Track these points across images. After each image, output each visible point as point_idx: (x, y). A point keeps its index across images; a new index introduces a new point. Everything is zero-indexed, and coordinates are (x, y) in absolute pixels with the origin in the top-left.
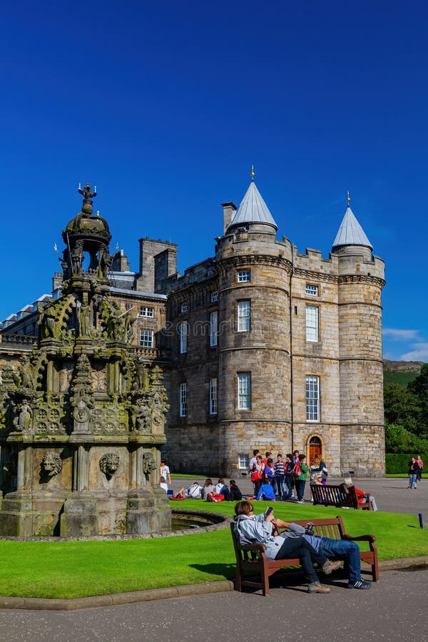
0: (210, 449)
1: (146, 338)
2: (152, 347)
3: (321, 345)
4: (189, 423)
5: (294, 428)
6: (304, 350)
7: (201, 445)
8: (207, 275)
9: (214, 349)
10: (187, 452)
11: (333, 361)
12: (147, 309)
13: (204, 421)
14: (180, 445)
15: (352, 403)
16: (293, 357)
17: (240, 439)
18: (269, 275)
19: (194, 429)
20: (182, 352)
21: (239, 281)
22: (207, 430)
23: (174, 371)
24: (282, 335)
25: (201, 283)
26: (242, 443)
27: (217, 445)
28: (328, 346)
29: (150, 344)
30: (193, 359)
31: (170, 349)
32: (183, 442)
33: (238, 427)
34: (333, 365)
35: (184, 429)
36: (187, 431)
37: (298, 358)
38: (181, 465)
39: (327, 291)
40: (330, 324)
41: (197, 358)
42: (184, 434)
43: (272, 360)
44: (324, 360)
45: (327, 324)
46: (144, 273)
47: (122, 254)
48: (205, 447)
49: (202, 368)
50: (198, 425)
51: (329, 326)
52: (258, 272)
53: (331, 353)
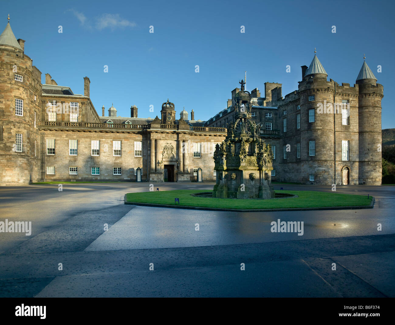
0: (298, 172)
1: (268, 126)
2: (271, 130)
3: (350, 127)
4: (288, 161)
5: (336, 163)
6: (341, 129)
7: (293, 171)
8: (295, 98)
9: (299, 130)
10: (287, 174)
11: (356, 133)
12: (268, 114)
13: (294, 161)
14: (284, 171)
15: (365, 152)
16: (336, 132)
17: (310, 168)
18: (324, 97)
19: (290, 164)
20: (284, 131)
21: (309, 100)
22: (296, 165)
23: (281, 140)
24: (330, 123)
25: (293, 101)
26: (311, 170)
27: (300, 171)
28: (354, 127)
29: (270, 129)
30: (289, 134)
31: (279, 131)
32: (286, 170)
33: (309, 163)
34: (356, 135)
35: (286, 164)
36: (287, 165)
37: (338, 133)
38: (285, 179)
39: (353, 102)
40: (354, 117)
41: (291, 134)
42: (286, 166)
43: (325, 134)
44: (351, 133)
45: (353, 117)
46: (267, 98)
47: (257, 90)
48: (295, 172)
49: (293, 138)
50: (292, 163)
51: (354, 118)
52: (318, 96)
53: (355, 130)
